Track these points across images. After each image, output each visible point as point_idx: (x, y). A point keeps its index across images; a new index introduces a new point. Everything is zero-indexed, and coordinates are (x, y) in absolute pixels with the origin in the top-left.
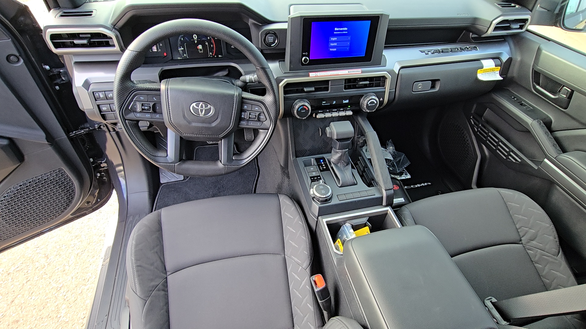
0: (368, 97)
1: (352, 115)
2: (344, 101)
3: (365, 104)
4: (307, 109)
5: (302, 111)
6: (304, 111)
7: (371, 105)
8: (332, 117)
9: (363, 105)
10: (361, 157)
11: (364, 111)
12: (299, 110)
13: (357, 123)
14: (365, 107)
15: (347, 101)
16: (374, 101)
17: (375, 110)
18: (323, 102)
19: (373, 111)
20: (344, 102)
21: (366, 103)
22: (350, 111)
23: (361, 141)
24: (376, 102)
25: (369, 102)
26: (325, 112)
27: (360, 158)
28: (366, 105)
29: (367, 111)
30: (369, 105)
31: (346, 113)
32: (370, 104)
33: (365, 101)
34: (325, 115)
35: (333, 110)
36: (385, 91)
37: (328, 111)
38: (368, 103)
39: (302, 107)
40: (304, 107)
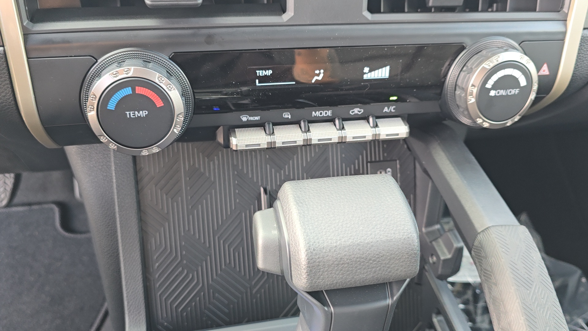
0: (484, 52)
1: (405, 140)
2: (366, 70)
3: (470, 88)
4: (159, 103)
5: (130, 114)
6: (143, 114)
7: (502, 92)
8: (307, 145)
9: (458, 92)
10: (441, 318)
11: (466, 121)
12: (112, 106)
13: (425, 171)
14: (472, 100)
15: (383, 73)
16: (517, 73)
17: (517, 118)
18: (260, 73)
19: (509, 123)
20: (369, 75)
21: (478, 83)
22: (400, 119)
23: (444, 253)
24: (523, 82)
25: (495, 78)
26: (275, 124)
27: (439, 321)
28: (475, 90)
29: (479, 121)
30: (492, 93)
31: (377, 131)
32: (494, 87)
33: (471, 71)
34: (269, 139)
35: (316, 114)
36: (565, 33)
37: (287, 115)
38: (489, 85)
39: (128, 91)
40: (140, 90)
